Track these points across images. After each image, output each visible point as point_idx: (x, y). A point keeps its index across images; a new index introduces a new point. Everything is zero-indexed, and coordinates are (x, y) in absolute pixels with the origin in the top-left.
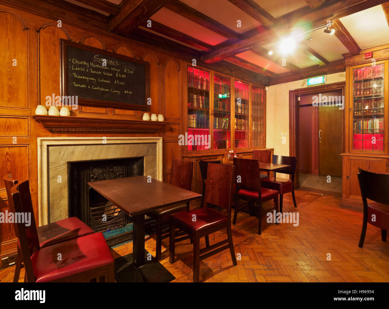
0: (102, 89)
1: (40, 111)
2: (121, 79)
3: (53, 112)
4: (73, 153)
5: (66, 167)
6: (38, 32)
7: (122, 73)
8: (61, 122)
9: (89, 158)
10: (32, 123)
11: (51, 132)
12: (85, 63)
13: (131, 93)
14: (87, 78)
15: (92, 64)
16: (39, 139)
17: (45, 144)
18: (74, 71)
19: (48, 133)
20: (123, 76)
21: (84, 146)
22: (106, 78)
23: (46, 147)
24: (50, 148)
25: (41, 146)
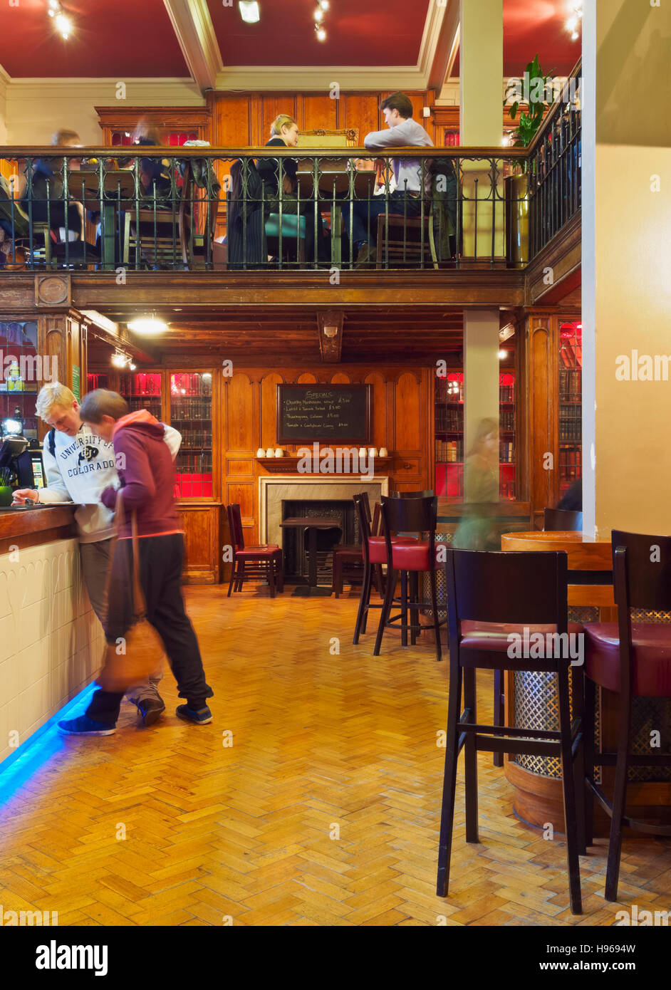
0: (314, 426)
1: (260, 454)
2: (334, 412)
3: (270, 454)
4: (287, 491)
5: (281, 504)
6: (260, 383)
7: (336, 404)
8: (274, 462)
9: (301, 497)
10: (255, 463)
11: (270, 471)
12: (298, 402)
13: (346, 425)
14: (300, 417)
15: (304, 402)
16: (260, 477)
17: (265, 482)
18: (288, 413)
19: (268, 473)
20: (337, 407)
21: (297, 486)
22: (318, 413)
23: (265, 485)
24: (268, 486)
25: (261, 484)
